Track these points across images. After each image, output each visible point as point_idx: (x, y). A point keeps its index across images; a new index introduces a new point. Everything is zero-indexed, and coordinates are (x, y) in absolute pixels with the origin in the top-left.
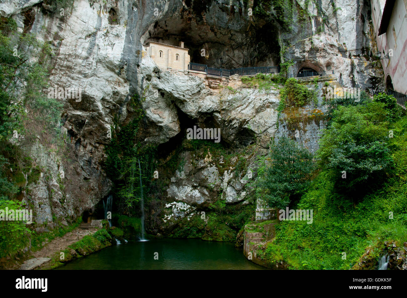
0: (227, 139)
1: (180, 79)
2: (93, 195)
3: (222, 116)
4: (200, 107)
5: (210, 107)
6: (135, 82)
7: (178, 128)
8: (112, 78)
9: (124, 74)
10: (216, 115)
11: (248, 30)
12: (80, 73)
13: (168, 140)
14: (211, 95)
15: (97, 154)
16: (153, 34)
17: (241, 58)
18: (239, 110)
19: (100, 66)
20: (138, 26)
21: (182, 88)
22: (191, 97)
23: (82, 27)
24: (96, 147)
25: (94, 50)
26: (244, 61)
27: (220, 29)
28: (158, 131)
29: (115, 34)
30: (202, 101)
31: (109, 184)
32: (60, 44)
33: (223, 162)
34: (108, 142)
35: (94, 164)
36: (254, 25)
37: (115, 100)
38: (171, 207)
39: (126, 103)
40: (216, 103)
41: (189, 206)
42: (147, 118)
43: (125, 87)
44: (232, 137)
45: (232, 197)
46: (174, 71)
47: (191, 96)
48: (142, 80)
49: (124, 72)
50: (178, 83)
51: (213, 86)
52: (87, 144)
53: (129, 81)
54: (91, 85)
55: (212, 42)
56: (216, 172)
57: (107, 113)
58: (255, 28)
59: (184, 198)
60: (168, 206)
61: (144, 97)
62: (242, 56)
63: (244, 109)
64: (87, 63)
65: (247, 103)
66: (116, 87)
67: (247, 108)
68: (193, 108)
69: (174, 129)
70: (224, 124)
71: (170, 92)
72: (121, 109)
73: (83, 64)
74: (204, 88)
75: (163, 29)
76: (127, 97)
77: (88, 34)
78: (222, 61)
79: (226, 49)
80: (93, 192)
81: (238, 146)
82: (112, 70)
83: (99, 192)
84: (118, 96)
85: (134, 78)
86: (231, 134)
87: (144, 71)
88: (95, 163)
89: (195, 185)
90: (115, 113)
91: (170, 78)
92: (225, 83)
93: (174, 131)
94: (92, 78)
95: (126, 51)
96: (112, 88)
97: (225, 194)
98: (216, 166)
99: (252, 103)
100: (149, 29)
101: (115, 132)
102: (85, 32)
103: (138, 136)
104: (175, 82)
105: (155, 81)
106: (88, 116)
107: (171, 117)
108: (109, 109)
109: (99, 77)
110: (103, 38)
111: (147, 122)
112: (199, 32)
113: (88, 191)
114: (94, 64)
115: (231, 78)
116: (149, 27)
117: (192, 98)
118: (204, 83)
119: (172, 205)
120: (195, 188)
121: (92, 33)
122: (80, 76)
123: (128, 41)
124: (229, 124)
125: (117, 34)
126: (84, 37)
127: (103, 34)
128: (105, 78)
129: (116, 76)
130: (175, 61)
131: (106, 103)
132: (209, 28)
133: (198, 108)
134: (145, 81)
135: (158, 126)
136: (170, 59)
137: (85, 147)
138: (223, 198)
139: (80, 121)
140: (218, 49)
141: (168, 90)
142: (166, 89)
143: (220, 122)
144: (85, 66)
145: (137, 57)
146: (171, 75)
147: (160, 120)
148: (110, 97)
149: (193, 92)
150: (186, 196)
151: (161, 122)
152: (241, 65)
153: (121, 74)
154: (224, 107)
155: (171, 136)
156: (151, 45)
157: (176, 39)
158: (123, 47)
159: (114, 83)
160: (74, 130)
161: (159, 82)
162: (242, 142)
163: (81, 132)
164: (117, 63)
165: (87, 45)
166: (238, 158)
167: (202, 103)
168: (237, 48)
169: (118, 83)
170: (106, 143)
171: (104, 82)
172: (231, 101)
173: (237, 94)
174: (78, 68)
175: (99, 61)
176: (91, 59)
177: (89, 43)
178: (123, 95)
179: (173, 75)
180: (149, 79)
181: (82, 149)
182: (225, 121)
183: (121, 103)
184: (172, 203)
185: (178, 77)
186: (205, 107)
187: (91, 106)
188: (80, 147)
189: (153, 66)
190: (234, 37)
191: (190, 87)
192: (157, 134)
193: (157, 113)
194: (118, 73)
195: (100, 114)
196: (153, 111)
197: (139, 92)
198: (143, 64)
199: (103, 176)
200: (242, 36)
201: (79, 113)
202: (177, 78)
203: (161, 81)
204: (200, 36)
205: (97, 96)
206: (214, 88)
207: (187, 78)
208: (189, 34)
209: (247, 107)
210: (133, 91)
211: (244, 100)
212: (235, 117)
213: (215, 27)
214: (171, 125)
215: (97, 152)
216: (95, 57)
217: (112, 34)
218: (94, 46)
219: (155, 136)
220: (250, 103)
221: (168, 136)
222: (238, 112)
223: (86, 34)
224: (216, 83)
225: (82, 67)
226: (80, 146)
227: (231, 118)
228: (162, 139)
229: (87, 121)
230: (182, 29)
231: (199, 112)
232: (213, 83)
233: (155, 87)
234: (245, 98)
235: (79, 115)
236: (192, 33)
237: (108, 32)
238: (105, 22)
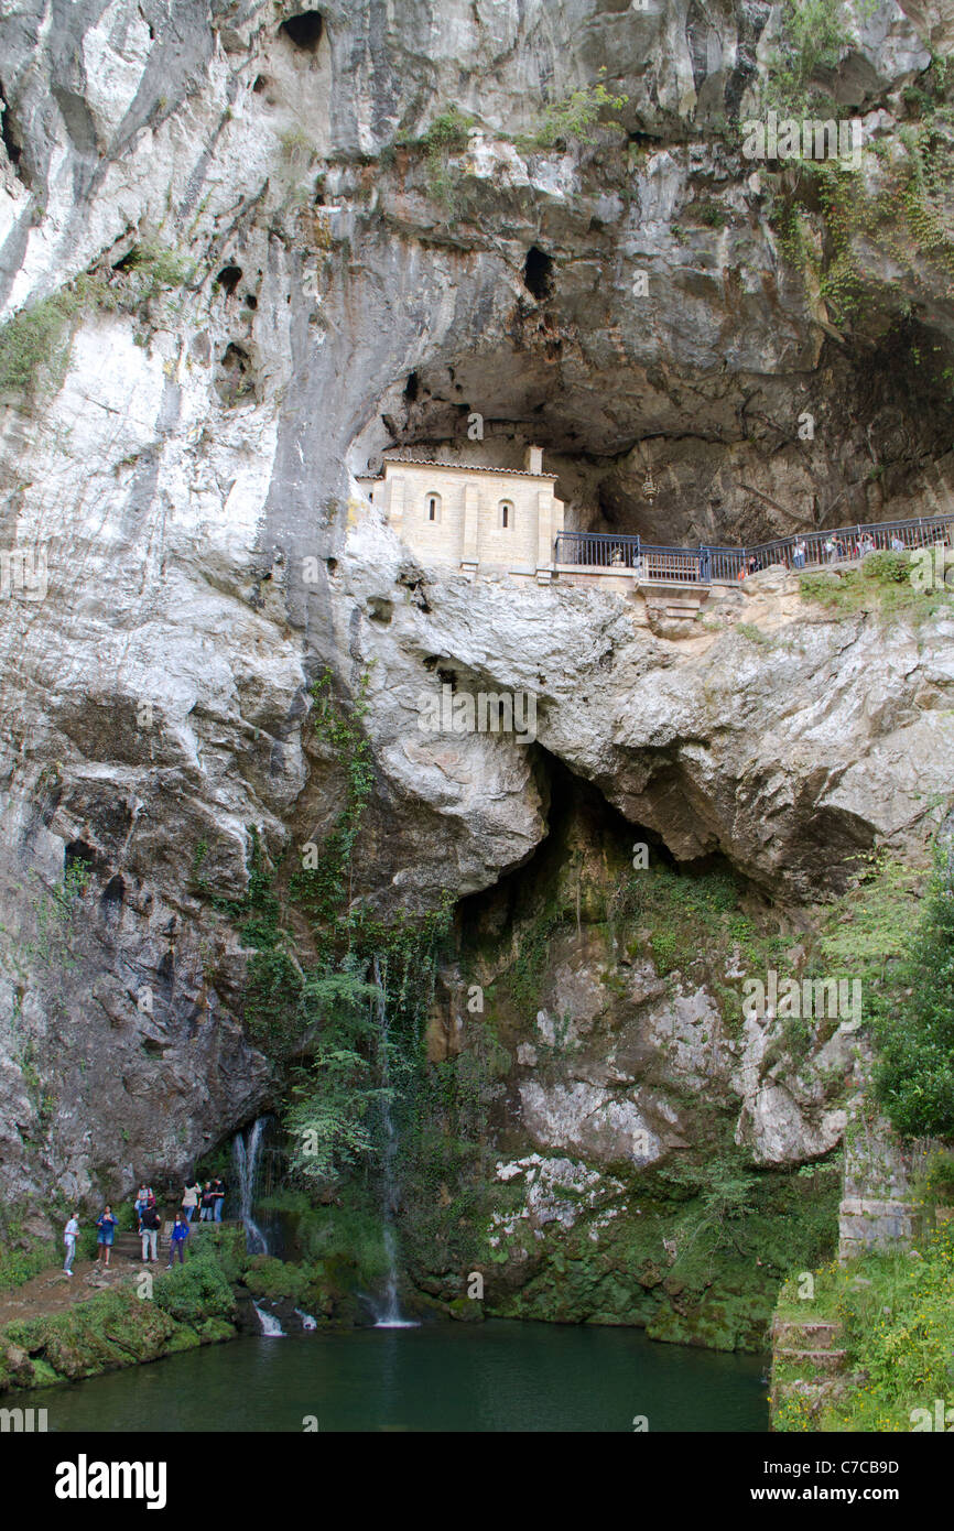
0: (750, 865)
1: (517, 605)
2: (184, 1115)
3: (719, 760)
4: (617, 726)
5: (662, 720)
6: (324, 633)
7: (532, 825)
8: (228, 621)
9: (276, 602)
10: (692, 755)
11: (815, 365)
12: (96, 609)
13: (492, 878)
14: (664, 667)
15: (194, 942)
16: (406, 428)
17: (804, 492)
18: (794, 729)
19: (176, 576)
20: (330, 402)
21: (531, 644)
22: (572, 683)
23: (102, 431)
24: (188, 913)
25: (149, 517)
26: (822, 502)
27: (690, 377)
28: (447, 839)
29: (235, 443)
30: (623, 699)
31: (254, 1072)
32: (17, 504)
33: (739, 970)
34: (240, 891)
35: (184, 987)
36: (841, 340)
37: (252, 715)
38: (518, 1179)
39: (297, 724)
40: (688, 702)
41: (596, 1176)
42: (393, 783)
43: (284, 656)
44: (774, 855)
45: (784, 1136)
46: (488, 574)
47: (573, 678)
48: (355, 623)
49: (275, 596)
50: (513, 626)
51: (673, 628)
52: (149, 900)
53: (301, 628)
54: (144, 657)
55: (667, 437)
56: (710, 1018)
57: (223, 769)
58: (846, 354)
59: (576, 1138)
60: (507, 1171)
61: (368, 692)
62: (806, 481)
63: (818, 720)
64: (122, 567)
65: (830, 694)
66: (249, 659)
67: (832, 718)
68: (586, 730)
69: (513, 827)
70: (732, 796)
71: (477, 664)
72: (276, 751)
73: (108, 576)
74: (631, 639)
75: (446, 405)
76: (298, 699)
77: (128, 455)
78: (720, 516)
79: (734, 459)
80: (183, 1103)
81: (805, 897)
82: (229, 590)
83: (212, 1105)
84: (257, 694)
85: (320, 617)
86: (765, 838)
87: (357, 584)
88: (189, 980)
89: (622, 1076)
90: (255, 769)
91: (473, 605)
92: (726, 608)
93: (515, 834)
94: (147, 627)
95: (278, 506)
96: (232, 663)
97: (750, 1121)
98: (711, 992)
99: (853, 689)
100: (383, 409)
101: (265, 848)
102: (114, 447)
103: (361, 864)
104: (494, 622)
105: (408, 621)
106: (141, 784)
107: (495, 775)
108: (229, 754)
109: (173, 623)
110: (184, 466)
111: (393, 800)
112: (604, 398)
113: (161, 1097)
114: (152, 571)
115: (751, 587)
116: (379, 400)
117: (579, 688)
118: (630, 617)
119: (526, 1169)
120: (619, 1090)
121: (143, 450)
122: (98, 623)
123: (289, 466)
124: (753, 795)
125: (245, 442)
126: (108, 468)
127: (186, 447)
128: (202, 624)
129: (244, 613)
130: (495, 531)
131: (212, 726)
132: (643, 374)
133: (608, 728)
134: (365, 627)
135: (439, 815)
136: (470, 526)
137: (142, 913)
138: (744, 1141)
139: (115, 806)
140: (699, 464)
141: (467, 657)
142: (457, 653)
143: (711, 787)
144: (115, 582)
145: (323, 527)
146: (478, 591)
147: (449, 790)
148: (229, 703)
149: (580, 660)
150: (585, 1128)
151: (454, 801)
152: (807, 524)
153: (262, 605)
154: (724, 719)
155: (505, 861)
156: (391, 472)
157: (511, 438)
158: (266, 492)
159: (238, 643)
160: (93, 842)
161: (424, 628)
162: (821, 876)
163: (124, 850)
164: (243, 559)
165: (121, 499)
166: (807, 951)
167: (628, 707)
168: (782, 447)
169: (254, 643)
170: (232, 894)
171: (195, 642)
172: (752, 688)
173: (780, 655)
174: (88, 593)
175: (173, 558)
176: (139, 552)
177: (129, 490)
178: (280, 690)
179: (485, 592)
180: (385, 615)
181: (129, 920)
182: (735, 782)
183: (273, 723)
184: (523, 1162)
185: (511, 597)
186: (641, 722)
187: (153, 741)
188: (121, 915)
189: (395, 558)
190: (754, 404)
191: (567, 638)
192: (442, 852)
193: (434, 760)
194: (252, 599)
195: (193, 777)
196: (413, 754)
197: (346, 676)
198: (352, 556)
199: (229, 1036)
200: (795, 394)
201: (104, 772)
202: (502, 603)
203: (433, 619)
204: (611, 415)
205: (170, 701)
206: (675, 636)
207: (547, 598)
208: (561, 413)
209: (829, 710)
210: (320, 672)
211: (815, 681)
212: (778, 761)
213: (666, 369)
214: (500, 812)
215: (194, 934)
216: (154, 542)
217: (223, 444)
218: (150, 497)
219: (437, 859)
220: (842, 691)
221: (490, 861)
222: (789, 737)
223: (116, 455)
224: (682, 613)
225: (105, 586)
226: (121, 909)
227: (759, 764)
228: (466, 872)
229: (140, 804)
230: (528, 396)
231: (616, 746)
232: (671, 612)
233: (410, 646)
234: (818, 668)
235: (107, 782)
236: (576, 404)
237: (206, 438)
238: (198, 400)
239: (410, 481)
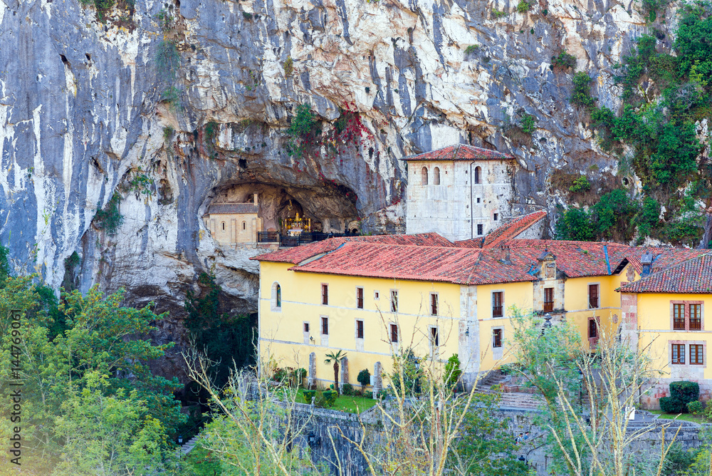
1: (248, 254)
6: (198, 264)
8: (172, 263)
9: (184, 258)
12: (138, 267)
15: (177, 330)
17: (335, 206)
19: (157, 256)
20: (191, 203)
23: (132, 225)
24: (174, 324)
25: (147, 244)
28: (243, 303)
29: (167, 219)
32: (114, 250)
34: (187, 317)
37: (183, 281)
39: (195, 281)
42: (224, 292)
43: (189, 269)
46: (240, 246)
48: (206, 261)
53: (192, 263)
54: (151, 275)
57: (177, 292)
61: (213, 274)
62: (334, 203)
64: (143, 257)
66: (179, 270)
71: (240, 268)
72: (191, 286)
73: (140, 260)
76: (195, 277)
77: (139, 229)
82: (171, 257)
84: (183, 277)
85: (196, 261)
87: (205, 254)
88: (177, 340)
90: (186, 290)
91: (236, 256)
94: (152, 268)
95: (181, 236)
96: (175, 272)
100: (207, 197)
101: (192, 307)
102: (136, 228)
105: (220, 260)
106: (156, 300)
107: (252, 288)
108: (178, 289)
109: (158, 266)
110: (154, 229)
111: (226, 295)
113: (173, 371)
114: (151, 256)
121: (143, 227)
122: (139, 270)
123: (182, 225)
126: (135, 234)
127: (155, 223)
128: (166, 265)
129: (176, 261)
130: (241, 232)
131: (172, 285)
134: (209, 262)
135: (239, 299)
136: (234, 232)
141: (237, 267)
144: (142, 261)
145: (193, 241)
146: (237, 252)
147: (240, 293)
148: (176, 280)
151: (242, 295)
153: (181, 259)
156: (212, 216)
158: (177, 234)
159: (176, 267)
161: (224, 261)
164: (173, 251)
165: (140, 241)
169: (180, 267)
170: (185, 318)
171: (164, 269)
174: (135, 265)
175: (155, 253)
176: (147, 253)
177: (141, 239)
178: (189, 276)
179: (239, 252)
180: (213, 259)
183: (189, 281)
185: (246, 252)
187: (157, 291)
189: (213, 246)
192: (243, 305)
193: (235, 286)
194: (178, 258)
195: (169, 296)
196: (228, 285)
197: (206, 271)
198: (202, 248)
201: (146, 299)
202: (244, 254)
203: (226, 259)
205: (161, 283)
207: (256, 252)
210: (199, 271)
215: (176, 328)
216: (150, 250)
217: (163, 220)
218: (147, 240)
219: (242, 307)
223: (136, 230)
225: (139, 262)
228: (250, 310)
229: (156, 303)
233: (221, 265)
235: (147, 301)
237: (159, 219)
238: (155, 208)
239: (217, 218)
